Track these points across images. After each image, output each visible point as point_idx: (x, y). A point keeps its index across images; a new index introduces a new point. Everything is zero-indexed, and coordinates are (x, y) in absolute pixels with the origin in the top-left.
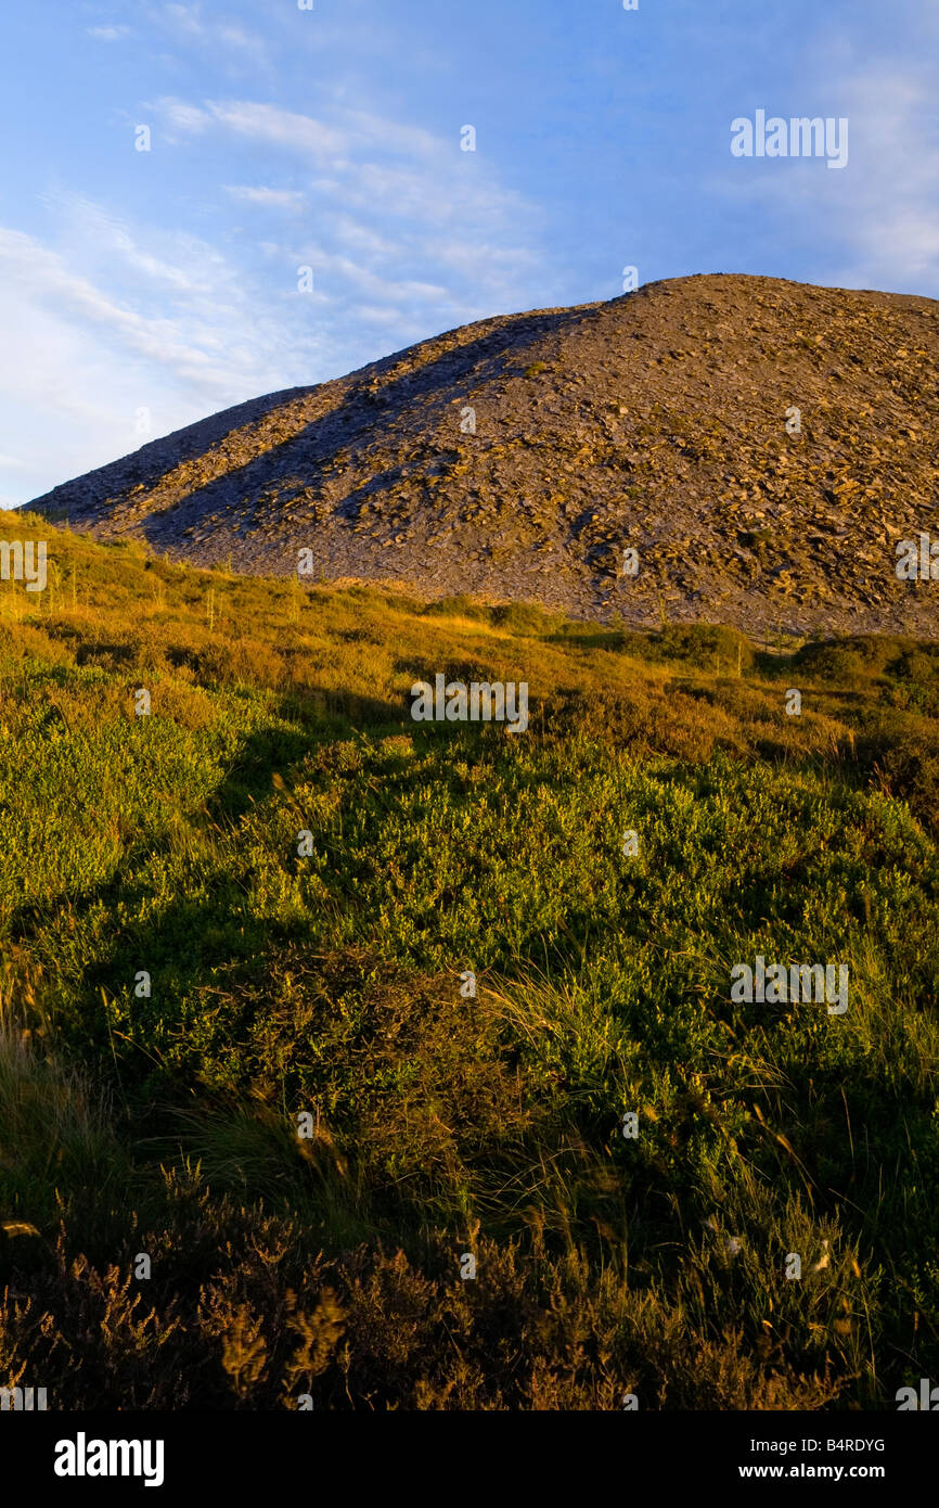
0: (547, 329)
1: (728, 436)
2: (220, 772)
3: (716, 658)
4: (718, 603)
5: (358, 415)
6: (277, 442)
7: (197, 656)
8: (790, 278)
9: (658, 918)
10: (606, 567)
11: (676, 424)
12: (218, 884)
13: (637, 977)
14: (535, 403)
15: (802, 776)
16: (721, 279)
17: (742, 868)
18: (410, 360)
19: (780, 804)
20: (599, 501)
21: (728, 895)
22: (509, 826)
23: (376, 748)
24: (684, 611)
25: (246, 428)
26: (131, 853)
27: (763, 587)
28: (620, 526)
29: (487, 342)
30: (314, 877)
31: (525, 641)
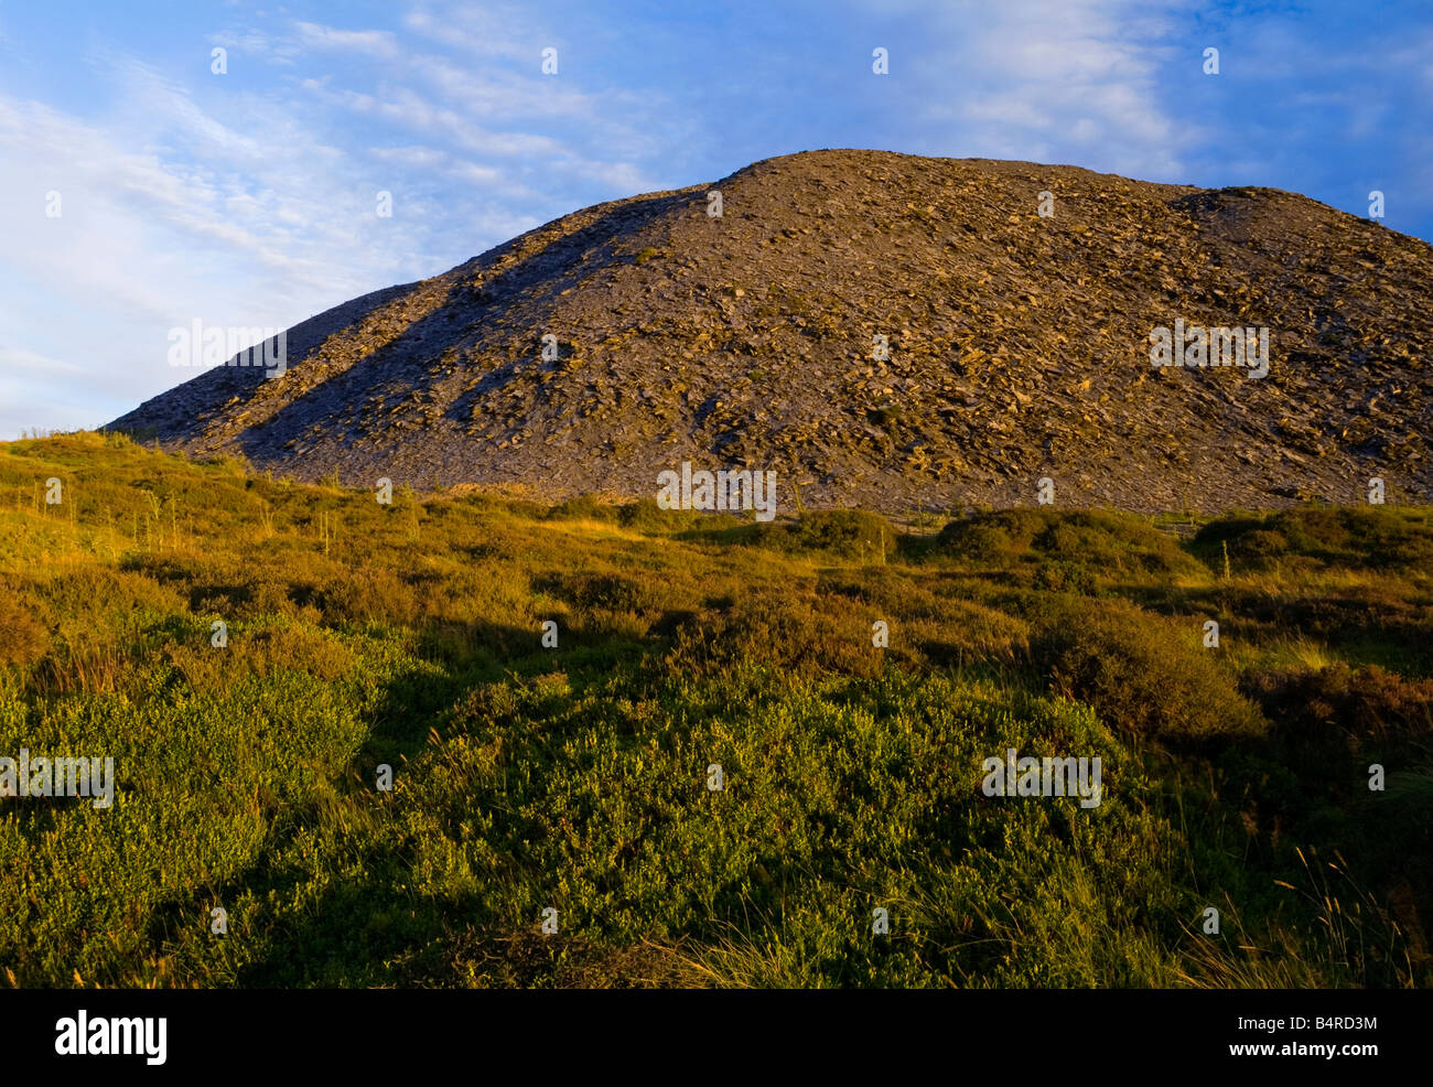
0: (654, 214)
1: (849, 312)
2: (364, 727)
3: (859, 546)
4: (853, 485)
5: (463, 312)
6: (379, 345)
7: (321, 593)
8: (897, 150)
9: (853, 857)
10: (735, 456)
11: (794, 304)
12: (374, 857)
13: (841, 927)
14: (648, 290)
15: (981, 683)
16: (828, 155)
17: (934, 793)
18: (514, 252)
19: (963, 719)
20: (722, 387)
21: (922, 824)
22: (684, 767)
23: (531, 689)
24: (818, 496)
25: (346, 332)
26: (277, 829)
27: (898, 464)
28: (745, 412)
29: (593, 229)
30: (480, 842)
31: (659, 541)
